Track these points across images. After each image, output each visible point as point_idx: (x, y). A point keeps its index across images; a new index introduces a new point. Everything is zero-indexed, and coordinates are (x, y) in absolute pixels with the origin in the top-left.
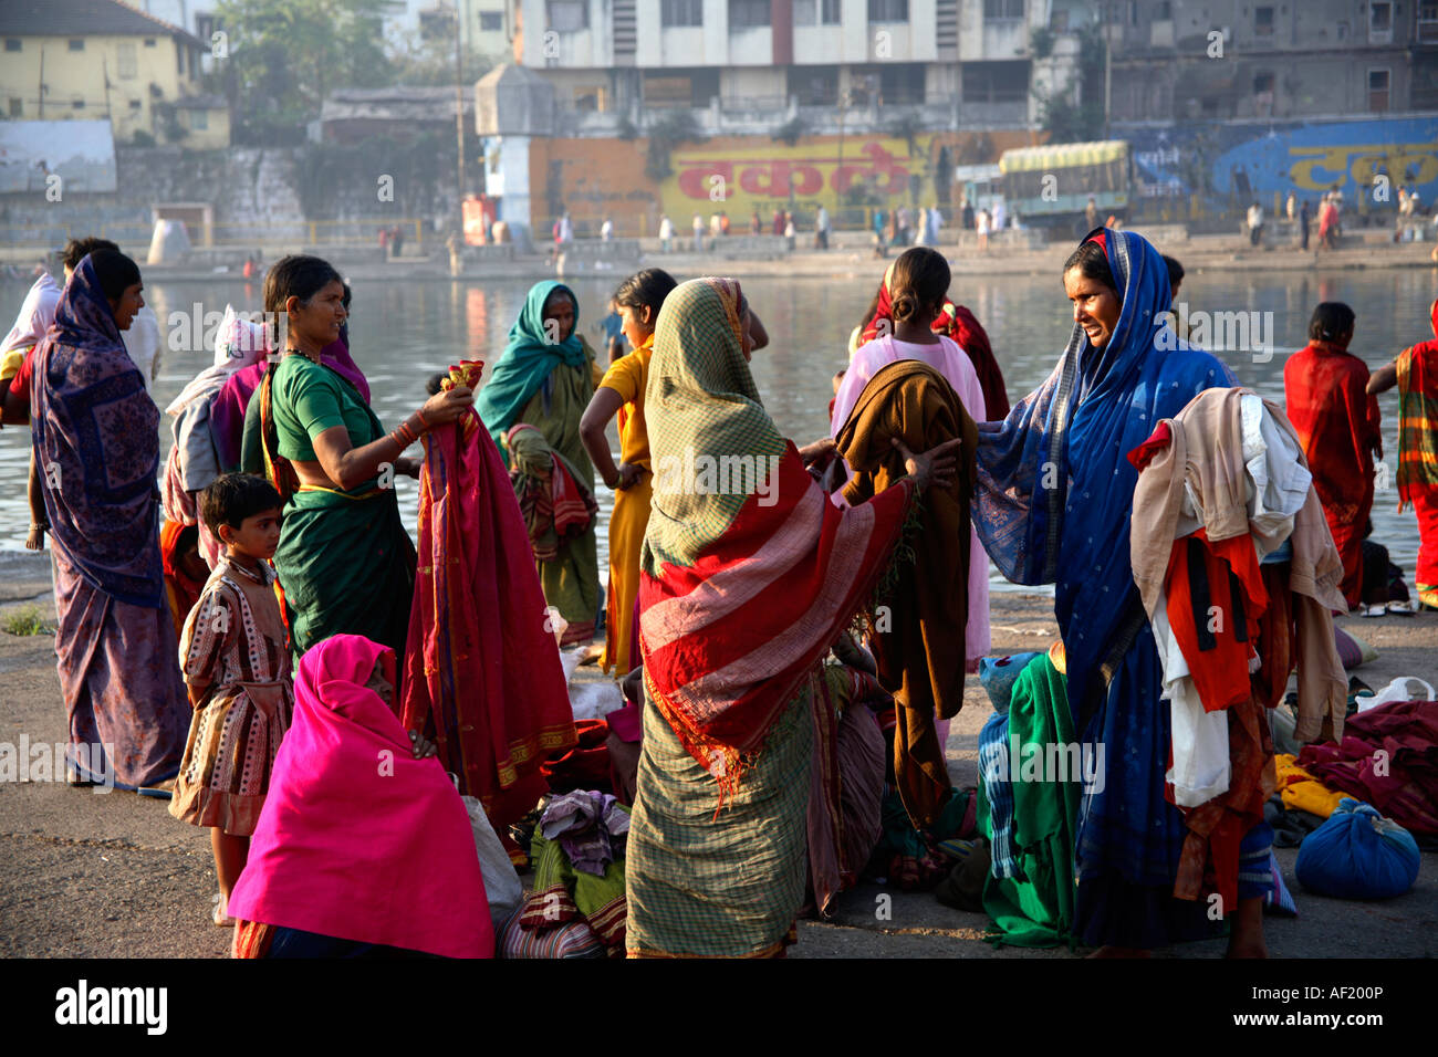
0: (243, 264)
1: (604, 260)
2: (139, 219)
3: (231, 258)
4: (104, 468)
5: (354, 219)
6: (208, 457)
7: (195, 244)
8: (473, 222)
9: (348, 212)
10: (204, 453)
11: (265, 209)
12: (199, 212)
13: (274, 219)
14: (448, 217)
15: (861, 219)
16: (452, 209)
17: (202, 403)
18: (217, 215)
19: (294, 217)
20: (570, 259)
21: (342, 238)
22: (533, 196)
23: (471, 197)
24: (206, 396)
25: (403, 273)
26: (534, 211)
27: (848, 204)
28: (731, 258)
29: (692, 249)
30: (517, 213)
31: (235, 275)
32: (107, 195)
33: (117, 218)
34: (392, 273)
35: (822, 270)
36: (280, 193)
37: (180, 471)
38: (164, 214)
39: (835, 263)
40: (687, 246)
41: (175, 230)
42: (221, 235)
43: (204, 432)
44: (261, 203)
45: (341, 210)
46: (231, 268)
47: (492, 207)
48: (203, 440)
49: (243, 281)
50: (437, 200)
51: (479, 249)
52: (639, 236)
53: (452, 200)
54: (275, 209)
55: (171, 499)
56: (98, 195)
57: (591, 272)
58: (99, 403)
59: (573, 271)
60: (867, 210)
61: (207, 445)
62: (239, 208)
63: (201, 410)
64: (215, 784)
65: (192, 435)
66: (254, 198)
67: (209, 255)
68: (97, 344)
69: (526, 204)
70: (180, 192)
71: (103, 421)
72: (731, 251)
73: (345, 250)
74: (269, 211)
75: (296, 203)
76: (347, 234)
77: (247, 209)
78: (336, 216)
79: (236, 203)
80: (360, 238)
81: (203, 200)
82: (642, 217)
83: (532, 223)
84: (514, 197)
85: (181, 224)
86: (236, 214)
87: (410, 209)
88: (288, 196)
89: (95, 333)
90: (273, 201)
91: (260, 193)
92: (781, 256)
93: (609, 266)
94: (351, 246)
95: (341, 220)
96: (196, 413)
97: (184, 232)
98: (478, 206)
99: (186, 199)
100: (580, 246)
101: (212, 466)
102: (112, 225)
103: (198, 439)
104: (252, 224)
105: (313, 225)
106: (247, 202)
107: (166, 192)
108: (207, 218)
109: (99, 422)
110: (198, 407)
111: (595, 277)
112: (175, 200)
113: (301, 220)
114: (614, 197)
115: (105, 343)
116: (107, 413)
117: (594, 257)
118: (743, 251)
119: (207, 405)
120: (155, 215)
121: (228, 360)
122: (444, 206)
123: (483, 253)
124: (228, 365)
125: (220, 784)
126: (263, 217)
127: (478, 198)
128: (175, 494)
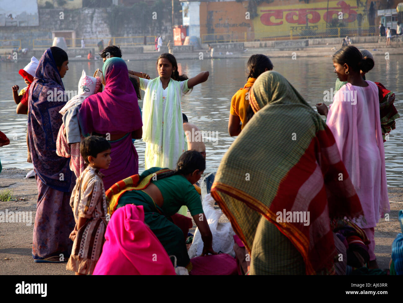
0: (87, 54)
1: (229, 52)
2: (47, 37)
3: (83, 52)
4: (52, 134)
5: (130, 36)
6: (77, 130)
7: (68, 47)
8: (177, 36)
9: (128, 33)
10: (75, 128)
11: (96, 32)
12: (70, 34)
13: (99, 36)
14: (167, 34)
15: (337, 33)
16: (169, 31)
17: (75, 108)
18: (77, 35)
19: (107, 35)
20: (216, 51)
21: (126, 44)
22: (201, 25)
23: (176, 26)
24: (76, 106)
25: (149, 57)
26: (202, 32)
27: (331, 27)
28: (282, 50)
29: (266, 46)
30: (195, 32)
31: (83, 59)
32: (35, 27)
33: (39, 36)
34: (145, 57)
35: (320, 54)
36: (102, 26)
37: (65, 135)
38: (57, 35)
39: (326, 51)
40: (263, 45)
41: (61, 40)
42: (78, 43)
43: (76, 120)
44: (94, 30)
45: (126, 32)
46: (83, 56)
47: (185, 30)
48: (75, 123)
49: (87, 61)
50: (163, 28)
51: (179, 47)
52: (244, 41)
53: (169, 28)
54: (99, 32)
55: (61, 147)
56: (32, 27)
57: (224, 56)
58: (50, 107)
59: (217, 56)
60: (339, 29)
61: (77, 125)
62: (86, 32)
63: (74, 112)
64: (93, 258)
65: (71, 121)
66: (91, 28)
67: (74, 51)
68: (51, 84)
69: (199, 29)
70: (63, 26)
71: (52, 115)
72: (282, 47)
73: (127, 48)
74: (97, 33)
75: (108, 30)
76: (127, 42)
77: (89, 32)
78: (124, 34)
79: (85, 30)
80: (133, 43)
81: (72, 29)
82: (245, 33)
83: (201, 37)
84: (194, 26)
85: (63, 38)
86: (84, 34)
87: (153, 31)
88: (105, 27)
89: (51, 80)
90: (99, 29)
91: (94, 25)
92: (302, 49)
93: (232, 53)
94: (129, 47)
95: (125, 36)
96: (72, 113)
97: (65, 42)
98: (179, 30)
99: (65, 29)
100: (220, 45)
101: (78, 134)
102: (37, 39)
103: (73, 123)
104: (91, 38)
105: (114, 38)
106: (89, 30)
107: (57, 26)
108: (74, 36)
109: (50, 115)
110: (73, 110)
111: (226, 58)
112: (61, 29)
113: (110, 36)
114: (234, 25)
115: (54, 84)
116: (53, 111)
117: (225, 50)
118: (287, 47)
119: (77, 110)
120: (53, 35)
121: (84, 93)
122: (166, 30)
123: (181, 49)
124: (84, 95)
125: (94, 257)
126: (95, 35)
127: (179, 27)
128: (63, 144)
